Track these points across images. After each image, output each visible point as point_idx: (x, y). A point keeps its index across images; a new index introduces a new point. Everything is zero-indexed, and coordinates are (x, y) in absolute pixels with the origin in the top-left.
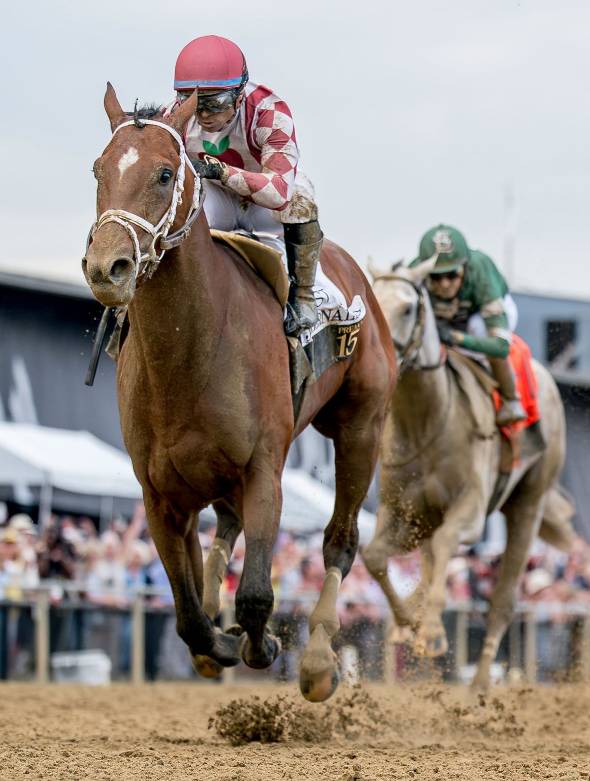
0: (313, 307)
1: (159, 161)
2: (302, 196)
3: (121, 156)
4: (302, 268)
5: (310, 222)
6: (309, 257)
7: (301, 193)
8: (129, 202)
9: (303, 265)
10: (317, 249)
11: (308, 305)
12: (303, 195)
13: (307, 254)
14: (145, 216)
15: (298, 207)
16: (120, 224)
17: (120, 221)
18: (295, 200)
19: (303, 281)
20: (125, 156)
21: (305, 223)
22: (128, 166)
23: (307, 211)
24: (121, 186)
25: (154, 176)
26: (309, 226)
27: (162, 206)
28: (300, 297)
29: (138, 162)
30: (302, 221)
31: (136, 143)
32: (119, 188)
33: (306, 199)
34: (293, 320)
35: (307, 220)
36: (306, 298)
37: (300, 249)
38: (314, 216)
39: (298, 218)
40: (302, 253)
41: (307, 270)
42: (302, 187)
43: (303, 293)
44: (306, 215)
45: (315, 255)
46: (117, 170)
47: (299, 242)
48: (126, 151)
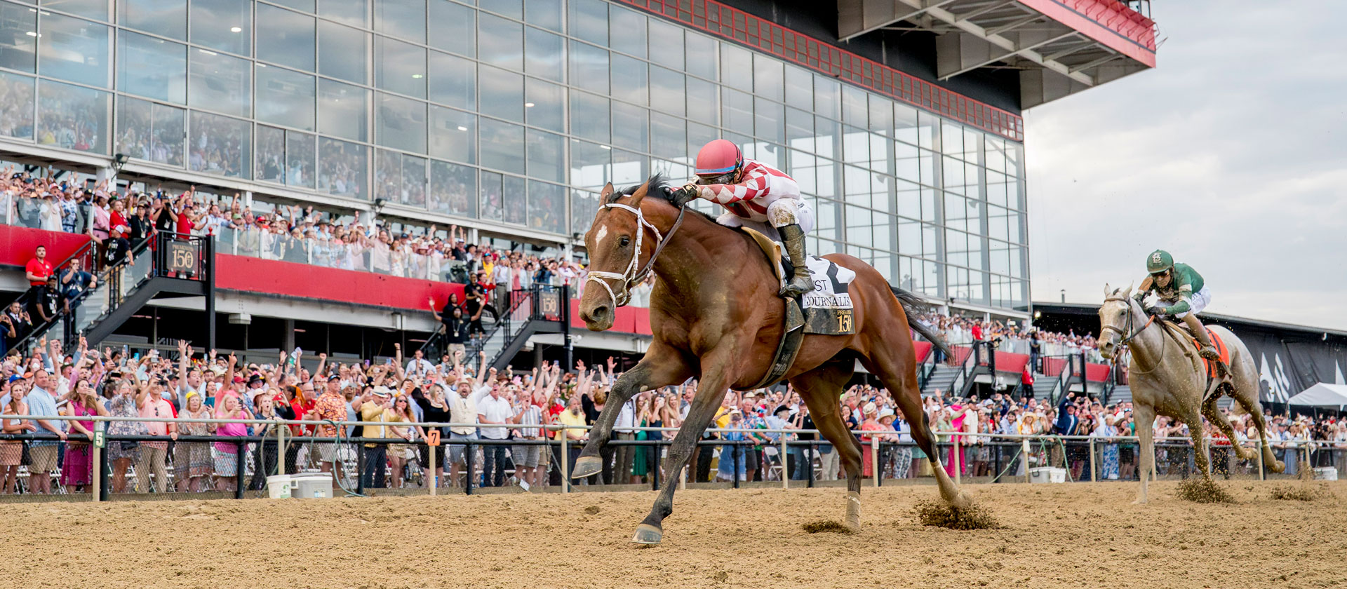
0: (806, 280)
1: (619, 232)
2: (782, 210)
3: (597, 232)
4: (793, 255)
5: (790, 225)
6: (795, 248)
7: (782, 208)
8: (602, 265)
9: (793, 253)
10: (798, 243)
11: (801, 279)
12: (784, 209)
13: (793, 246)
14: (615, 270)
15: (780, 217)
16: (596, 281)
17: (596, 279)
18: (778, 212)
19: (796, 264)
20: (600, 232)
21: (786, 226)
22: (602, 238)
23: (786, 218)
24: (597, 255)
25: (616, 244)
26: (790, 228)
27: (626, 261)
28: (797, 274)
29: (607, 234)
30: (784, 225)
31: (606, 221)
33: (785, 211)
35: (786, 224)
36: (800, 274)
37: (789, 243)
38: (792, 221)
39: (781, 223)
40: (790, 246)
41: (796, 256)
42: (783, 205)
43: (798, 272)
45: (798, 246)
47: (787, 239)
48: (600, 229)
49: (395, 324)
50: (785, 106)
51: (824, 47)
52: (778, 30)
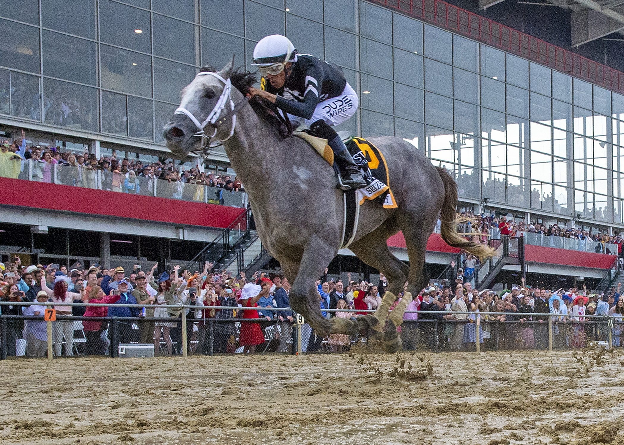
49: (178, 235)
50: (506, 84)
51: (560, 52)
52: (525, 38)
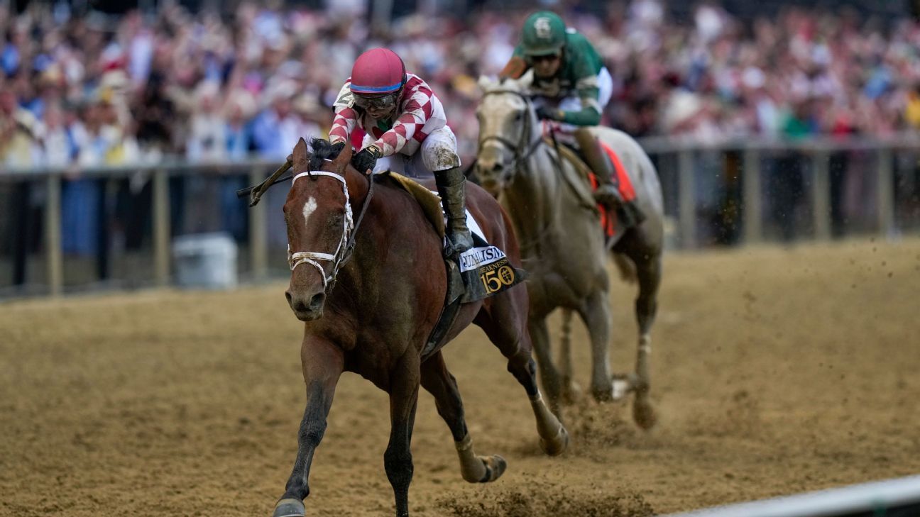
0: (466, 235)
1: (332, 206)
2: (445, 150)
3: (303, 205)
4: (453, 204)
5: (454, 168)
6: (457, 196)
7: (444, 147)
8: (315, 245)
9: (453, 202)
10: (461, 189)
11: (462, 234)
12: (447, 148)
13: (455, 193)
14: (327, 250)
15: (443, 158)
16: (310, 264)
18: (440, 153)
19: (456, 215)
20: (307, 204)
21: (450, 169)
22: (310, 213)
23: (450, 160)
24: (307, 232)
25: (330, 220)
26: (453, 171)
27: (337, 239)
28: (456, 228)
29: (317, 209)
30: (447, 168)
31: (313, 192)
32: (306, 232)
33: (448, 151)
34: (450, 247)
35: (451, 167)
36: (460, 228)
37: (450, 190)
38: (456, 163)
39: (444, 166)
40: (451, 193)
41: (457, 206)
42: (445, 143)
43: (457, 225)
44: (450, 163)
45: (461, 194)
46: (303, 217)
47: (448, 185)
48: (307, 200)
